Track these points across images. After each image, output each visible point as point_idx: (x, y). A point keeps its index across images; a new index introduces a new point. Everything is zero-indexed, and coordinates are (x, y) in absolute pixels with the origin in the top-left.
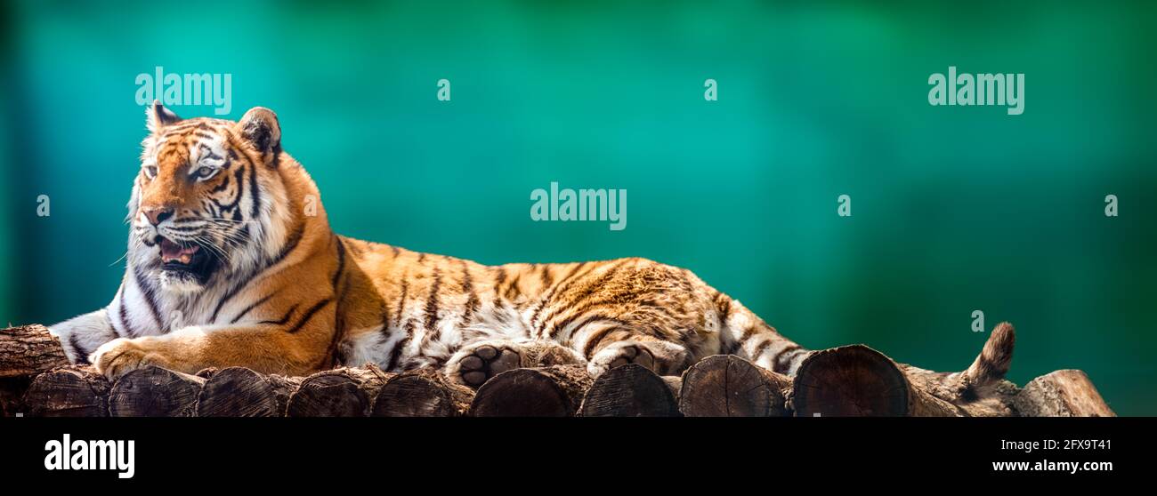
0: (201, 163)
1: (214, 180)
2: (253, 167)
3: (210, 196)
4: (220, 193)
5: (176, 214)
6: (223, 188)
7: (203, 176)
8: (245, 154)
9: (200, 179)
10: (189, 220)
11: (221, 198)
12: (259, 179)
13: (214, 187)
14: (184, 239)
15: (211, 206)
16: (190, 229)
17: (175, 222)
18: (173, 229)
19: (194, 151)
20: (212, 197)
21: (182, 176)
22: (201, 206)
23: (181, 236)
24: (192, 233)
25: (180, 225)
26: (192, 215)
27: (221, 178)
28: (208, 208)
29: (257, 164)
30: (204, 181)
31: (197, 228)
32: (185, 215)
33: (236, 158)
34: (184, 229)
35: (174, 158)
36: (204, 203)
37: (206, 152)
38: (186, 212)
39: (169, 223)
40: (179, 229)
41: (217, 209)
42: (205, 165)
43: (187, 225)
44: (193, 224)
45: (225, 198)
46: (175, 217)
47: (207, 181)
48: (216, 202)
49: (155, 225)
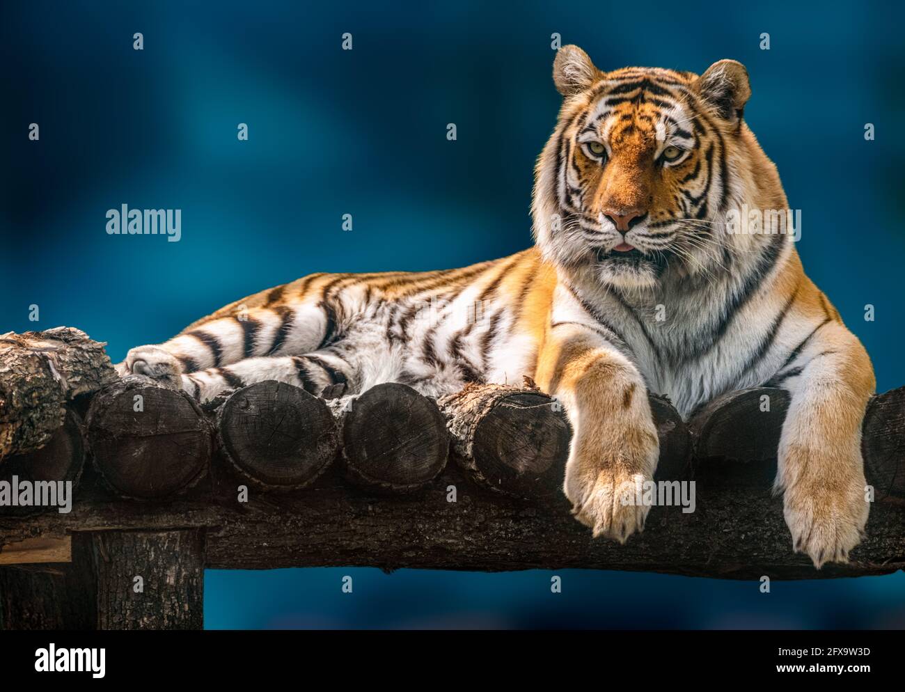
0: (670, 143)
1: (685, 166)
2: (722, 143)
3: (682, 188)
4: (692, 183)
5: (649, 217)
6: (694, 176)
7: (670, 160)
8: (712, 125)
9: (667, 165)
10: (665, 224)
11: (693, 188)
12: (730, 159)
13: (685, 175)
14: (656, 248)
15: (683, 201)
16: (666, 235)
17: (649, 226)
18: (646, 236)
19: (660, 127)
20: (684, 188)
21: (646, 162)
22: (673, 201)
23: (654, 244)
24: (666, 241)
25: (656, 231)
26: (668, 216)
27: (693, 162)
28: (681, 204)
29: (727, 139)
30: (672, 167)
31: (672, 234)
32: (661, 218)
33: (704, 134)
34: (658, 236)
35: (635, 138)
36: (676, 198)
37: (673, 129)
38: (662, 213)
39: (641, 229)
40: (653, 237)
41: (688, 202)
42: (672, 144)
43: (662, 230)
44: (669, 229)
45: (695, 188)
46: (648, 221)
47: (676, 166)
48: (687, 194)
49: (623, 233)
